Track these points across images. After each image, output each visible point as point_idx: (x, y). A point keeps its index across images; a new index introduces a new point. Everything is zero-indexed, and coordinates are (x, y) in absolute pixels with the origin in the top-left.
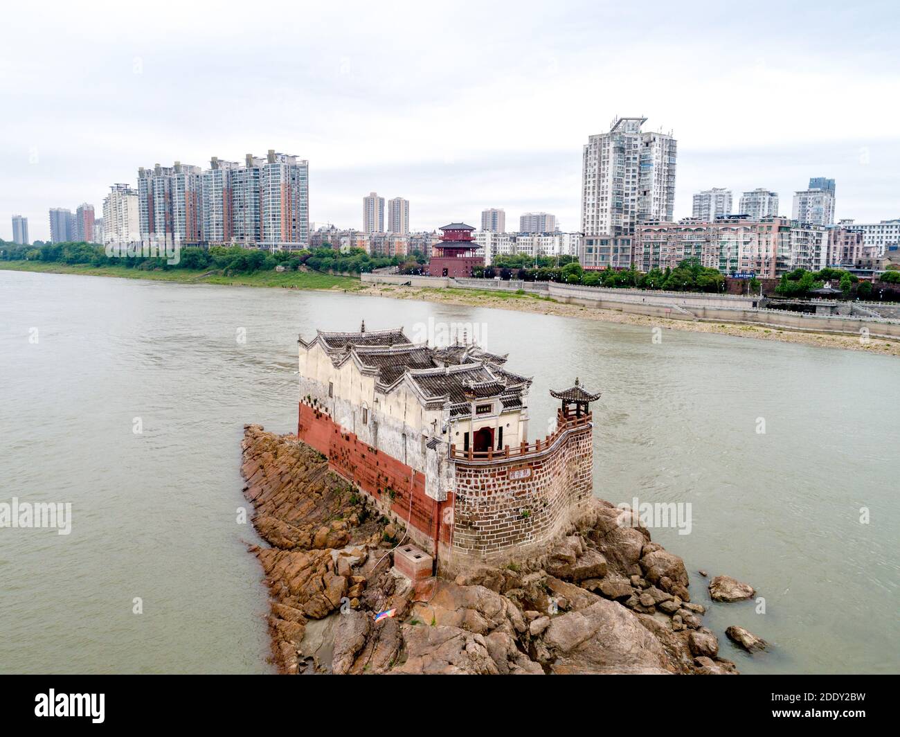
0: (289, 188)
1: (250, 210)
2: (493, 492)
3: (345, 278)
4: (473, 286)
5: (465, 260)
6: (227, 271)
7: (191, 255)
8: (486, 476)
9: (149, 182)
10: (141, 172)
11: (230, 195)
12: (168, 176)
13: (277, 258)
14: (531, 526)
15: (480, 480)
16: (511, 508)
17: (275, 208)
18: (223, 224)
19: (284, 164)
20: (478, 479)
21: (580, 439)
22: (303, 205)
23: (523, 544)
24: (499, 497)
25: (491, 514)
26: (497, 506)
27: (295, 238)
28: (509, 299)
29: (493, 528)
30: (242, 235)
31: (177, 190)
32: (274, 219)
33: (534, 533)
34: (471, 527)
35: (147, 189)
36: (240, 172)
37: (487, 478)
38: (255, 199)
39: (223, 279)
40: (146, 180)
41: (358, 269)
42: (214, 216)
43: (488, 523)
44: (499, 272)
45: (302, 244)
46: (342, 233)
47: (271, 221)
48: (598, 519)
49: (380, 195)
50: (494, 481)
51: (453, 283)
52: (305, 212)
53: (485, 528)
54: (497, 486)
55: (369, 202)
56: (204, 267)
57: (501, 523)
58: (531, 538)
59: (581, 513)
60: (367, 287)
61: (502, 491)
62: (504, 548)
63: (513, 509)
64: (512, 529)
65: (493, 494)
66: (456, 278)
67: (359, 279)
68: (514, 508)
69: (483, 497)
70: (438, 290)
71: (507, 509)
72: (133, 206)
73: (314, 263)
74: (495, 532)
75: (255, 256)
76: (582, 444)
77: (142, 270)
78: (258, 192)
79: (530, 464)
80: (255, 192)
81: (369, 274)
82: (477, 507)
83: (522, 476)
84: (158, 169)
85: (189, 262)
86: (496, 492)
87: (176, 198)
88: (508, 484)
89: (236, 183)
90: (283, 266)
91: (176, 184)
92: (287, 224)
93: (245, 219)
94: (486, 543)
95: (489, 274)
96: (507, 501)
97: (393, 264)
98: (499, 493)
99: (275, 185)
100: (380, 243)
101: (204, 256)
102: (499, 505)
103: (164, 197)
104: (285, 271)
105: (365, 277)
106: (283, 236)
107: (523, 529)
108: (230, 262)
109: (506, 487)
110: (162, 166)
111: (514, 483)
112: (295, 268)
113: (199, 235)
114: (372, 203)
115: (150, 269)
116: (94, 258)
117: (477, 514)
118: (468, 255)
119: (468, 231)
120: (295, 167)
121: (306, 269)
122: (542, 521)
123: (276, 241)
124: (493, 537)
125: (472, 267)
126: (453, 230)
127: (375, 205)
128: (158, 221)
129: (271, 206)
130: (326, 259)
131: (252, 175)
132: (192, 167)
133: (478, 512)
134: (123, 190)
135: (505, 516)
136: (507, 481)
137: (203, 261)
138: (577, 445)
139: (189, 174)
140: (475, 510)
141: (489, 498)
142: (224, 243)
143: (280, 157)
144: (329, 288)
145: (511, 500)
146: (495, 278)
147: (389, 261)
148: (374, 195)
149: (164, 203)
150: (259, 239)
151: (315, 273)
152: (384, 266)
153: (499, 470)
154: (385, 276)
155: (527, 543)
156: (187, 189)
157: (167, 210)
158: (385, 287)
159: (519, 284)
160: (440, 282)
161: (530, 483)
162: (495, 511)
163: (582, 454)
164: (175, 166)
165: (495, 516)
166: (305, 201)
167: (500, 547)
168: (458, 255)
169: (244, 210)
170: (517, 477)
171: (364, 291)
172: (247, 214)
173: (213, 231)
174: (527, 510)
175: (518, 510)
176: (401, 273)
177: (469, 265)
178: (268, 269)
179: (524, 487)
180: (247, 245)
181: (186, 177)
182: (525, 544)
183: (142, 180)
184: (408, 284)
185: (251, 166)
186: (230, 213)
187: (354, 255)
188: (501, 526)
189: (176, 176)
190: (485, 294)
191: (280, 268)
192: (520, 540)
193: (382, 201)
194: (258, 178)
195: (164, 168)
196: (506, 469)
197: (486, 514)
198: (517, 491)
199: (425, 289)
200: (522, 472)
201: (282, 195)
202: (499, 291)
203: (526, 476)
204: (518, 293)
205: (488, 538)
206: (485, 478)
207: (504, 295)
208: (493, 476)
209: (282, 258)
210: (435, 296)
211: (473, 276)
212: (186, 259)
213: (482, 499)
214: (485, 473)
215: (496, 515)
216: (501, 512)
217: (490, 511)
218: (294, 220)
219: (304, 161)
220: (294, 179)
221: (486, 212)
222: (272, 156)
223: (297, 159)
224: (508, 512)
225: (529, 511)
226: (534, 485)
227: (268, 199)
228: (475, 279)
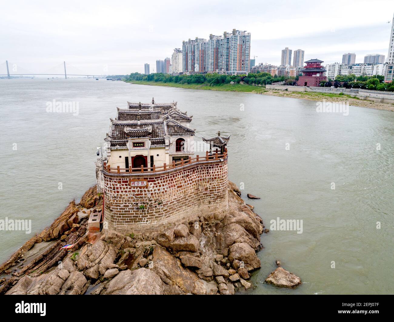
0: (241, 46)
1: (225, 57)
2: (120, 192)
3: (259, 87)
4: (318, 91)
5: (316, 78)
6: (211, 84)
7: (198, 77)
8: (115, 182)
9: (187, 47)
10: (184, 43)
11: (217, 51)
12: (194, 44)
13: (231, 78)
14: (147, 215)
15: (112, 184)
16: (132, 202)
17: (235, 56)
18: (213, 64)
19: (239, 35)
20: (112, 183)
21: (210, 168)
22: (247, 54)
23: (141, 224)
24: (124, 195)
25: (119, 204)
26: (123, 200)
27: (243, 69)
28: (334, 98)
29: (120, 212)
30: (221, 68)
31: (196, 50)
32: (234, 61)
33: (149, 218)
34: (110, 209)
35: (186, 50)
36: (222, 40)
37: (116, 183)
38: (227, 52)
39: (209, 87)
40: (185, 46)
41: (265, 83)
42: (210, 60)
43: (117, 209)
44: (333, 84)
45: (246, 72)
46: (265, 67)
47: (233, 62)
48: (225, 217)
49: (290, 49)
50: (120, 186)
51: (308, 89)
52: (248, 57)
53: (116, 211)
54: (122, 189)
55: (284, 52)
56: (203, 83)
57: (126, 210)
58: (147, 221)
59: (211, 211)
60: (268, 91)
61: (126, 192)
62: (128, 224)
63: (133, 203)
64: (133, 214)
65: (120, 193)
66: (310, 87)
67: (265, 87)
68: (134, 202)
69: (114, 194)
70: (300, 93)
71: (130, 202)
72: (181, 56)
73: (246, 80)
74: (121, 214)
75: (222, 77)
76: (212, 171)
77: (180, 84)
78: (228, 49)
79: (145, 179)
80: (227, 49)
81: (270, 85)
82: (111, 199)
83: (140, 185)
84: (190, 41)
85: (197, 80)
86: (122, 192)
87: (196, 53)
88: (130, 188)
89: (220, 45)
90: (233, 81)
91: (196, 47)
92: (240, 63)
93: (223, 61)
94: (116, 219)
95: (329, 85)
96: (129, 198)
97: (282, 80)
98: (124, 193)
99: (235, 45)
100: (283, 71)
101: (203, 77)
102: (124, 199)
103: (192, 53)
104: (234, 84)
105: (268, 86)
106: (237, 69)
107: (141, 215)
108: (212, 80)
109: (128, 190)
110: (191, 40)
111: (134, 188)
112: (238, 82)
113: (205, 69)
114: (286, 53)
115: (183, 83)
116: (164, 79)
117: (112, 203)
118: (318, 75)
119: (319, 63)
120: (244, 36)
121: (243, 83)
122: (156, 212)
123: (235, 70)
124: (120, 217)
125: (320, 81)
126: (311, 63)
127: (287, 54)
128: (189, 63)
129: (233, 55)
130: (252, 78)
131: (226, 41)
132: (203, 39)
133: (112, 201)
134: (178, 51)
135: (128, 206)
136: (129, 187)
137: (202, 80)
138: (207, 171)
139: (201, 42)
140: (111, 200)
141: (118, 195)
142: (214, 72)
143: (238, 32)
144: (251, 91)
145: (132, 198)
146: (331, 87)
147: (280, 79)
148: (287, 48)
149: (192, 56)
150: (228, 70)
151: (246, 85)
152: (278, 81)
153: (123, 179)
154: (277, 86)
155: (144, 224)
156: (200, 49)
157: (193, 59)
158: (275, 91)
159: (342, 90)
160: (302, 89)
161: (146, 190)
162: (121, 202)
163: (212, 177)
164: (196, 39)
165: (121, 205)
166: (248, 52)
167: (125, 223)
168: (313, 76)
169: (222, 57)
170: (136, 185)
171: (265, 93)
172: (224, 59)
173: (209, 67)
174: (144, 205)
175: (137, 204)
176: (285, 84)
177: (318, 80)
178: (227, 83)
179: (141, 191)
180: (222, 72)
181: (200, 44)
182: (142, 224)
183: (184, 46)
184: (286, 90)
185: (226, 37)
186: (217, 59)
187: (265, 76)
188: (125, 211)
189: (196, 44)
190: (323, 94)
191: (232, 83)
192: (139, 221)
193: (291, 51)
194: (229, 42)
195: (192, 41)
196: (128, 180)
197: (116, 203)
198: (136, 193)
199: (294, 92)
200: (140, 183)
201: (238, 50)
202: (331, 93)
203: (143, 185)
204: (340, 94)
205: (117, 217)
206: (115, 183)
207: (331, 96)
208: (120, 182)
209: (234, 78)
210: (297, 95)
211: (319, 86)
212: (196, 79)
213: (114, 195)
214: (114, 180)
215: (123, 205)
216: (126, 204)
217: (118, 202)
218: (243, 61)
219: (249, 33)
220: (244, 42)
221: (345, 55)
222: (234, 32)
223: (246, 33)
224: (130, 204)
225: (146, 206)
226: (148, 191)
227: (232, 51)
228: (319, 87)
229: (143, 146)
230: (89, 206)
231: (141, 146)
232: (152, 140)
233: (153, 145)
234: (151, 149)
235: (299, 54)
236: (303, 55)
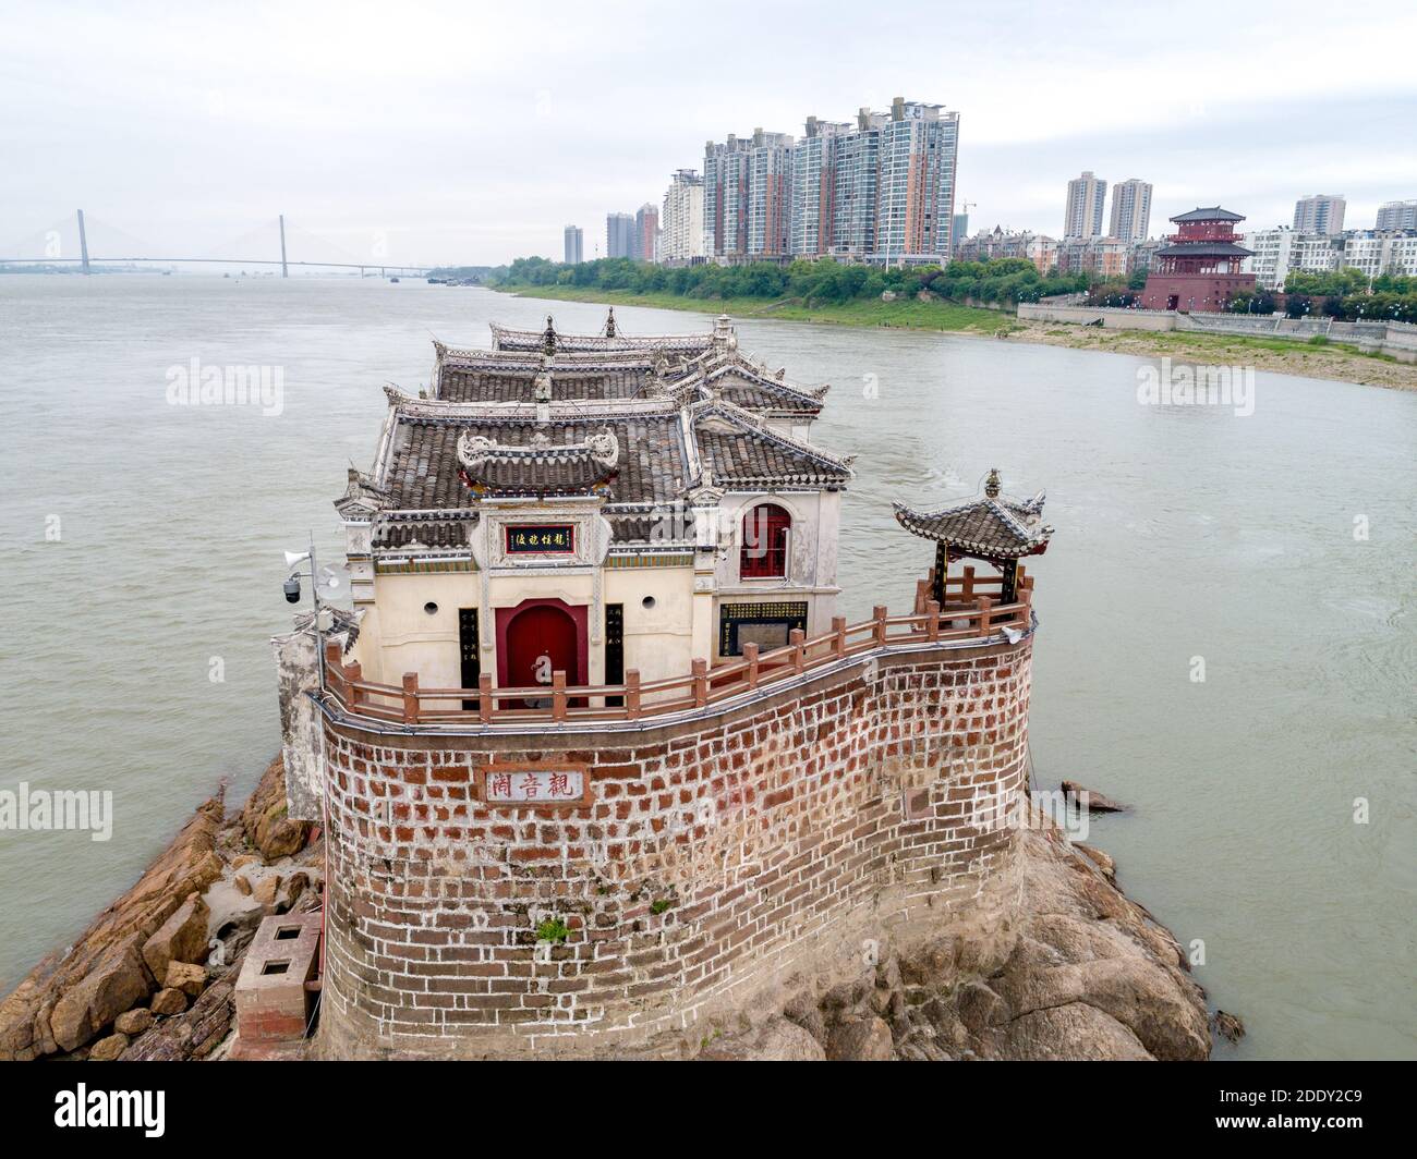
0: (923, 161)
1: (859, 203)
2: (419, 834)
3: (990, 312)
4: (1225, 328)
5: (1216, 279)
6: (809, 298)
7: (759, 275)
8: (389, 772)
9: (720, 163)
10: (709, 148)
11: (831, 178)
12: (745, 153)
13: (885, 278)
14: (579, 975)
15: (372, 784)
16: (491, 899)
17: (897, 197)
18: (818, 227)
19: (917, 121)
20: (368, 778)
21: (946, 680)
22: (944, 190)
23: (543, 1029)
24: (442, 853)
25: (410, 906)
26: (434, 886)
27: (927, 248)
28: (1290, 354)
29: (419, 954)
30: (846, 243)
31: (755, 175)
32: (896, 216)
33: (594, 998)
34: (355, 934)
35: (716, 175)
36: (850, 138)
37: (395, 782)
38: (869, 184)
39: (800, 312)
40: (716, 160)
41: (1014, 296)
42: (806, 213)
43: (401, 935)
44: (1283, 304)
45: (938, 257)
46: (1012, 239)
47: (890, 219)
48: (1017, 953)
49: (1099, 176)
50: (419, 797)
51: (1185, 322)
52: (947, 203)
53: (392, 949)
54: (433, 815)
55: (1078, 189)
56: (777, 294)
57: (450, 944)
58: (581, 1014)
59: (938, 925)
60: (1025, 328)
61: (454, 833)
62: (461, 1031)
63: (500, 902)
64: (498, 970)
65: (419, 841)
66: (1192, 314)
67: (1014, 313)
68: (506, 901)
69: (383, 844)
70: (1150, 335)
71: (477, 898)
72: (697, 199)
73: (944, 286)
74: (425, 969)
75: (850, 275)
76: (954, 700)
77: (694, 297)
78: (875, 171)
79: (572, 756)
80: (870, 171)
81: (1034, 305)
82: (365, 871)
83: (544, 793)
84: (733, 142)
85: (757, 286)
86: (431, 833)
87: (754, 188)
88: (479, 815)
89: (843, 157)
90: (893, 291)
91: (754, 163)
92: (917, 223)
93: (852, 217)
94: (393, 998)
95: (1264, 304)
96: (475, 872)
97: (1080, 288)
98: (442, 841)
99: (900, 158)
100: (1077, 256)
101: (779, 275)
102: (443, 880)
103: (738, 186)
104: (895, 300)
105: (1025, 310)
106: (907, 244)
107: (543, 981)
108: (814, 286)
109: (471, 822)
110: (737, 137)
111: (506, 814)
112: (913, 295)
113: (785, 245)
114: (1083, 192)
115: (706, 296)
116: (636, 280)
117: (366, 896)
118: (1222, 269)
119: (1229, 223)
120: (936, 126)
121: (928, 297)
122: (635, 961)
123: (898, 251)
124: (418, 985)
125: (1228, 292)
126: (1198, 222)
127: (1088, 196)
128: (727, 224)
129: (891, 194)
130: (963, 279)
131: (867, 143)
132: (779, 136)
133: (369, 888)
134: (687, 179)
135: (465, 921)
136: (472, 805)
137: (776, 284)
138: (927, 701)
139: (775, 148)
140: (361, 880)
141: (402, 851)
142: (818, 257)
143: (912, 109)
144: (961, 328)
145: (492, 873)
146: (1275, 313)
147: (1072, 282)
148: (1087, 176)
149: (737, 196)
150: (871, 249)
151: (942, 304)
152: (1064, 291)
153: (436, 759)
154: (1061, 309)
155: (561, 1028)
156: (770, 171)
157: (741, 207)
158: (1056, 328)
159: (1321, 325)
160: (1159, 320)
161: (581, 824)
162: (426, 897)
163: (952, 732)
164: (755, 136)
165: (424, 915)
166: (949, 183)
167: (444, 1024)
168: (1203, 271)
169: (852, 203)
170: (519, 795)
171: (1017, 334)
172: (856, 208)
173: (803, 233)
174: (566, 918)
175: (522, 910)
176: (1090, 303)
177: (1223, 288)
178: (869, 297)
179: (549, 834)
180: (850, 257)
181: (770, 153)
182: (550, 1029)
183: (710, 161)
184: (1098, 324)
185: (866, 128)
186: (830, 207)
187: (1013, 272)
188: (447, 954)
189: (755, 151)
190: (1244, 342)
191: (888, 295)
192: (533, 1016)
193: (1102, 186)
194: (876, 147)
195: (740, 141)
196: (468, 762)
197: (391, 903)
198: (519, 843)
199: (1127, 333)
200: (544, 780)
201: (911, 174)
202: (1275, 339)
203: (560, 796)
204: (1313, 342)
205: (399, 982)
206: (389, 781)
207: (1280, 346)
208: (416, 777)
209: (894, 279)
210: (1141, 344)
211: (1228, 310)
212: (753, 281)
213: (380, 850)
214: (384, 762)
215: (434, 913)
216: (453, 906)
217: (405, 897)
218: (928, 216)
219: (952, 114)
220: (933, 146)
221: (1305, 203)
222: (899, 107)
223: (942, 111)
224: (480, 912)
225: (575, 923)
226: (594, 832)
227: (888, 180)
228: (1228, 316)
229: (567, 547)
230: (276, 845)
231: (554, 547)
232: (619, 511)
233: (622, 545)
234: (609, 563)
235: (1133, 197)
236: (1147, 201)
